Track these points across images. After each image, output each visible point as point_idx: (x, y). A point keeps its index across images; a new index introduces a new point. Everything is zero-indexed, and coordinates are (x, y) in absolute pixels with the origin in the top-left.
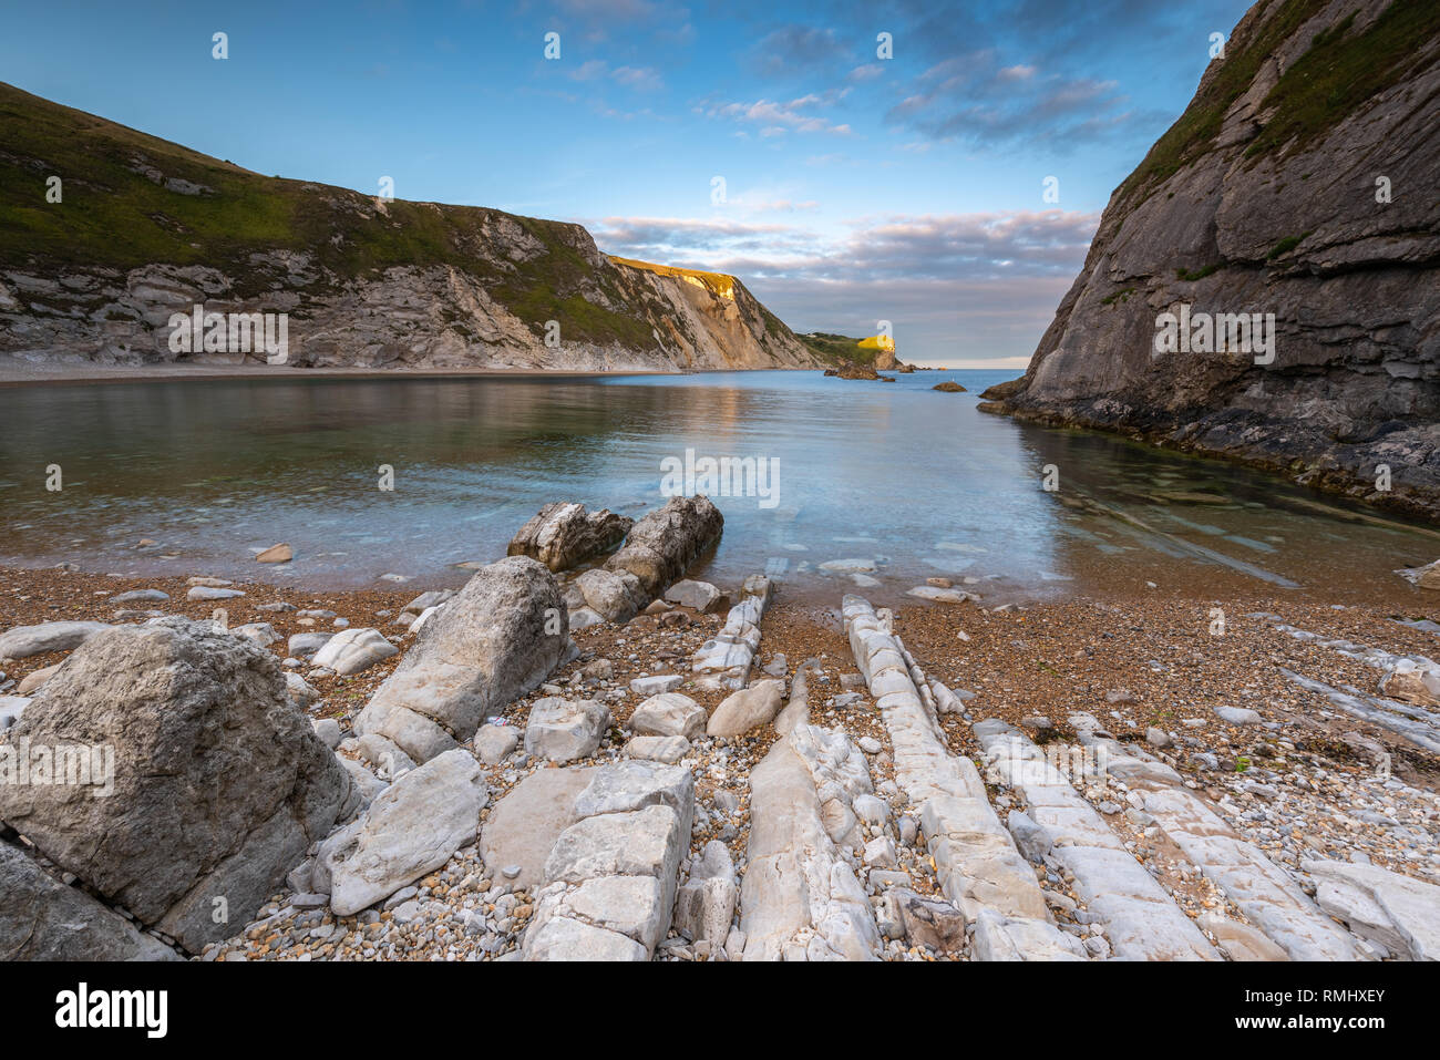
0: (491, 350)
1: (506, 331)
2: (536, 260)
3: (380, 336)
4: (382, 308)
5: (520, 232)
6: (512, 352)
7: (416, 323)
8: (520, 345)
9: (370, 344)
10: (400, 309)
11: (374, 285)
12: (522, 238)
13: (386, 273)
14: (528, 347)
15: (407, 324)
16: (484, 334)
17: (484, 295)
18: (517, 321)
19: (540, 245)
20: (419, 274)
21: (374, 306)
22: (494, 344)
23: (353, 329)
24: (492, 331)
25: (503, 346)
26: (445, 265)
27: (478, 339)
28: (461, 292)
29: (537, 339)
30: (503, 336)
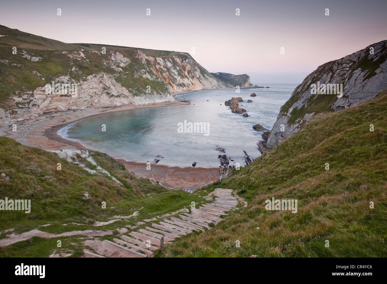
0: (116, 99)
1: (121, 92)
2: (128, 65)
3: (87, 98)
4: (87, 89)
5: (122, 57)
6: (123, 99)
7: (95, 92)
8: (125, 96)
9: (85, 101)
10: (91, 89)
11: (85, 83)
12: (123, 59)
13: (88, 78)
14: (128, 97)
15: (93, 93)
16: (114, 93)
17: (114, 81)
18: (124, 88)
19: (128, 60)
20: (96, 76)
21: (85, 89)
22: (117, 96)
23: (80, 97)
24: (116, 92)
25: (120, 97)
26: (102, 72)
27: (112, 96)
28: (107, 80)
29: (131, 94)
30: (120, 94)
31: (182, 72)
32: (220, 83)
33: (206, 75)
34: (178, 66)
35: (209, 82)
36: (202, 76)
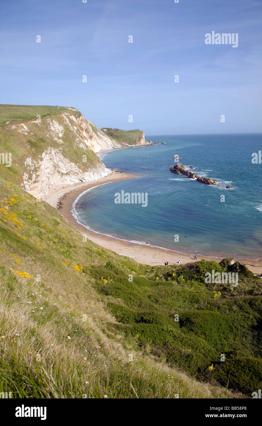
0: (66, 177)
1: (70, 169)
2: (64, 135)
4: (44, 170)
6: (73, 177)
7: (49, 172)
8: (75, 173)
11: (42, 162)
14: (78, 174)
16: (63, 171)
17: (61, 156)
18: (73, 164)
19: (63, 128)
20: (47, 153)
22: (66, 174)
24: (65, 169)
25: (69, 174)
26: (49, 147)
27: (62, 174)
28: (55, 156)
29: (81, 170)
30: (69, 171)
31: (80, 132)
32: (114, 141)
33: (98, 133)
34: (75, 126)
35: (104, 142)
36: (95, 135)
